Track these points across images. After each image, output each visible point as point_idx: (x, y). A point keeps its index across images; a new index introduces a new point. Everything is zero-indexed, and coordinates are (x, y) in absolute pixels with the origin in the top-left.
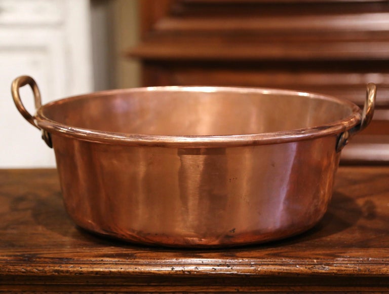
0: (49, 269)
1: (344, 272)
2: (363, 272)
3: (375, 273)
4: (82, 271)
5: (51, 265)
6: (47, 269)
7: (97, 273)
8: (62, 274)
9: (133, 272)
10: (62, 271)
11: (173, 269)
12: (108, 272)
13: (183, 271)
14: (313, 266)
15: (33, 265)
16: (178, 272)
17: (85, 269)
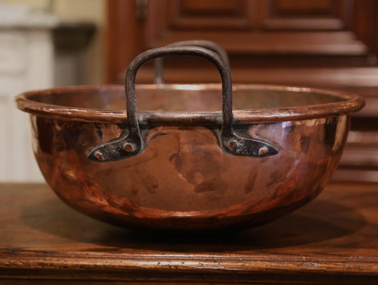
0: (34, 262)
1: (333, 270)
2: (353, 270)
3: (364, 271)
4: (66, 264)
5: (35, 258)
6: (31, 261)
7: (82, 266)
8: (46, 267)
9: (119, 266)
10: (46, 265)
11: (159, 263)
12: (93, 266)
13: (170, 266)
14: (301, 263)
15: (17, 258)
16: (165, 267)
17: (70, 262)
